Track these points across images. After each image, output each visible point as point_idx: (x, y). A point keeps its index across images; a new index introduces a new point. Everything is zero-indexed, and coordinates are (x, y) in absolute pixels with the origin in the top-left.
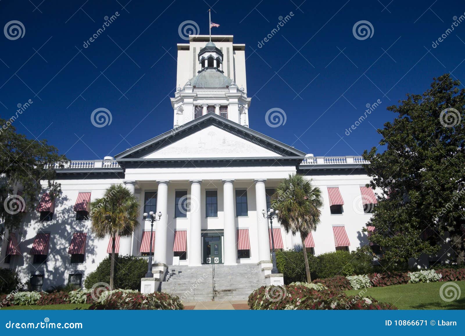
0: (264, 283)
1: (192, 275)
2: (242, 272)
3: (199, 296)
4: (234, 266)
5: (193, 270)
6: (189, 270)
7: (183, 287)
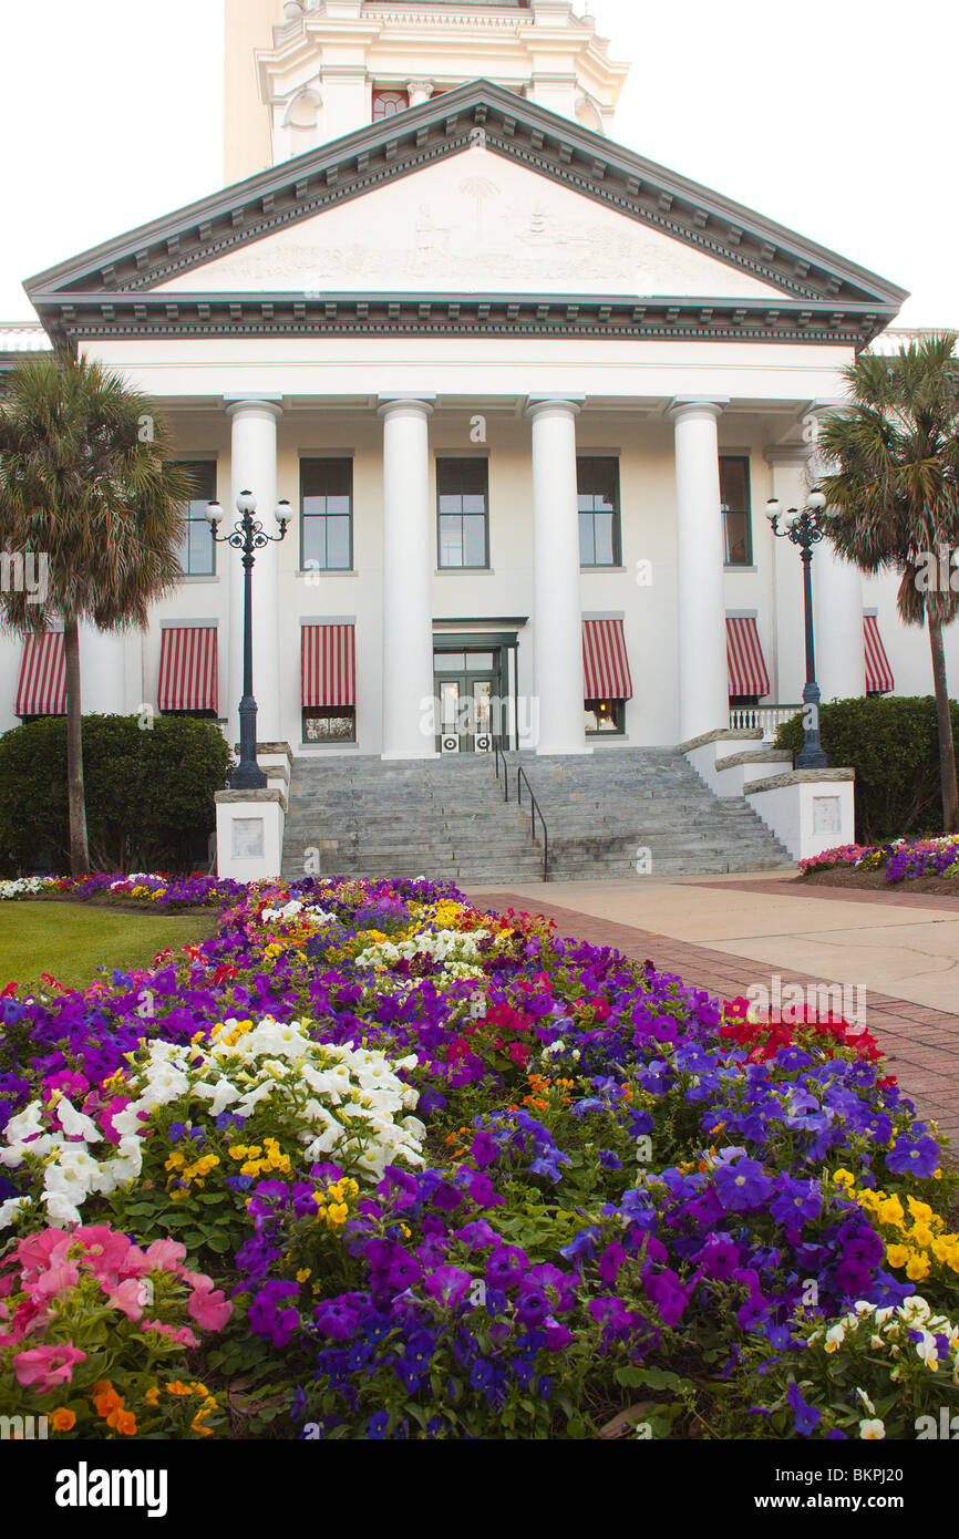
0: (745, 812)
1: (407, 790)
2: (626, 778)
3: (477, 862)
4: (580, 756)
5: (408, 773)
6: (389, 775)
7: (392, 830)
